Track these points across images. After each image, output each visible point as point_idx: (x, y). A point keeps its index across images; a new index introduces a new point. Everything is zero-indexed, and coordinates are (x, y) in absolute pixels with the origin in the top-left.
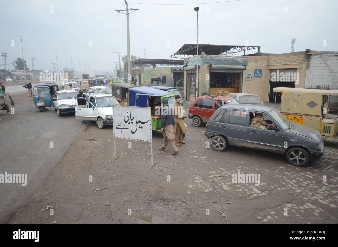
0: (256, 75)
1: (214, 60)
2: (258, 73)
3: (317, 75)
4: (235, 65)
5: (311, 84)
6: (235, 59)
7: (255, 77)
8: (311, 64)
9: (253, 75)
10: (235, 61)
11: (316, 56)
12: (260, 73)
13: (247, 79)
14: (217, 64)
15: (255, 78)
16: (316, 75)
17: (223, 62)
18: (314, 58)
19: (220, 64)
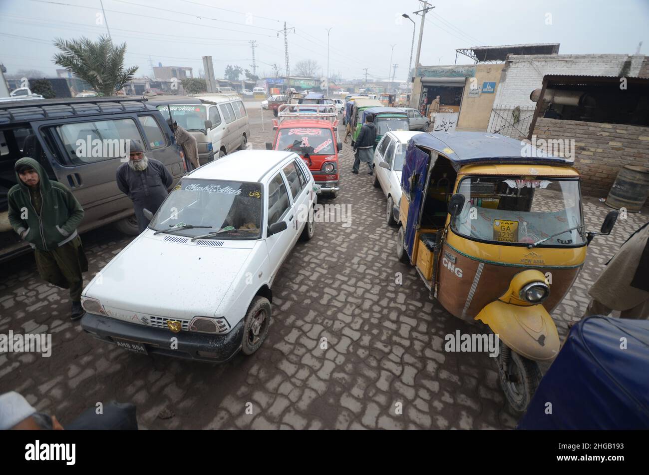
0: (484, 90)
1: (429, 72)
2: (489, 87)
3: (519, 91)
4: (455, 76)
5: (506, 103)
6: (456, 70)
7: (483, 92)
8: (508, 75)
9: (480, 91)
10: (455, 72)
11: (520, 64)
12: (492, 88)
13: (470, 95)
14: (432, 76)
15: (483, 95)
16: (517, 91)
17: (439, 74)
18: (515, 66)
19: (435, 76)
